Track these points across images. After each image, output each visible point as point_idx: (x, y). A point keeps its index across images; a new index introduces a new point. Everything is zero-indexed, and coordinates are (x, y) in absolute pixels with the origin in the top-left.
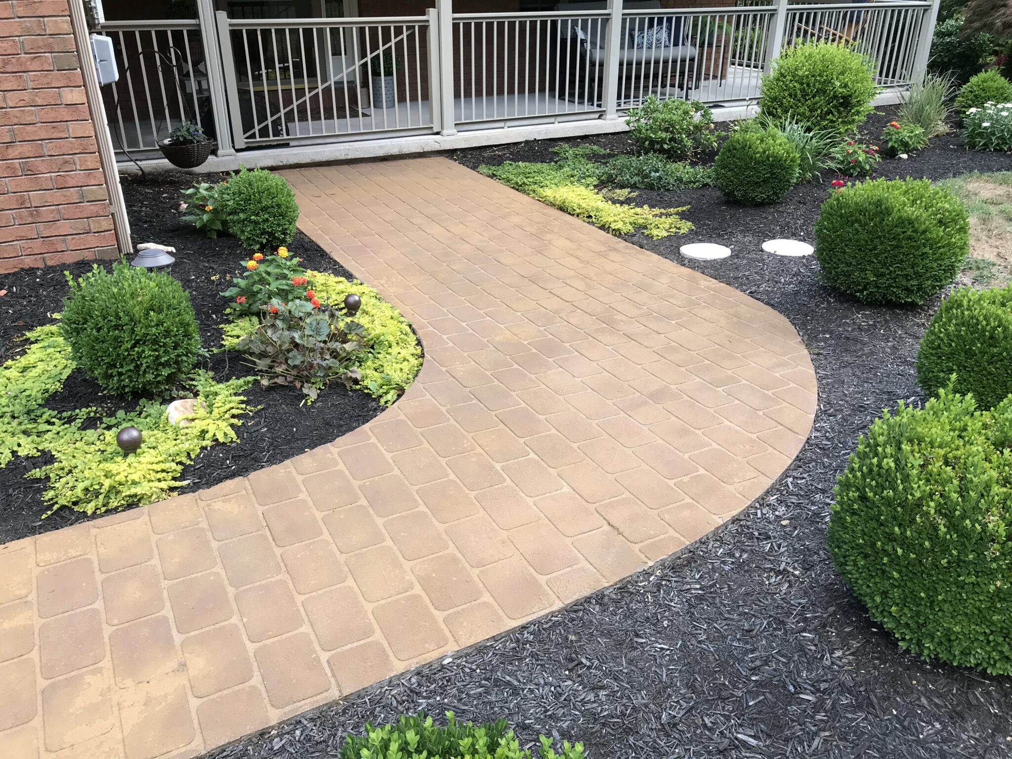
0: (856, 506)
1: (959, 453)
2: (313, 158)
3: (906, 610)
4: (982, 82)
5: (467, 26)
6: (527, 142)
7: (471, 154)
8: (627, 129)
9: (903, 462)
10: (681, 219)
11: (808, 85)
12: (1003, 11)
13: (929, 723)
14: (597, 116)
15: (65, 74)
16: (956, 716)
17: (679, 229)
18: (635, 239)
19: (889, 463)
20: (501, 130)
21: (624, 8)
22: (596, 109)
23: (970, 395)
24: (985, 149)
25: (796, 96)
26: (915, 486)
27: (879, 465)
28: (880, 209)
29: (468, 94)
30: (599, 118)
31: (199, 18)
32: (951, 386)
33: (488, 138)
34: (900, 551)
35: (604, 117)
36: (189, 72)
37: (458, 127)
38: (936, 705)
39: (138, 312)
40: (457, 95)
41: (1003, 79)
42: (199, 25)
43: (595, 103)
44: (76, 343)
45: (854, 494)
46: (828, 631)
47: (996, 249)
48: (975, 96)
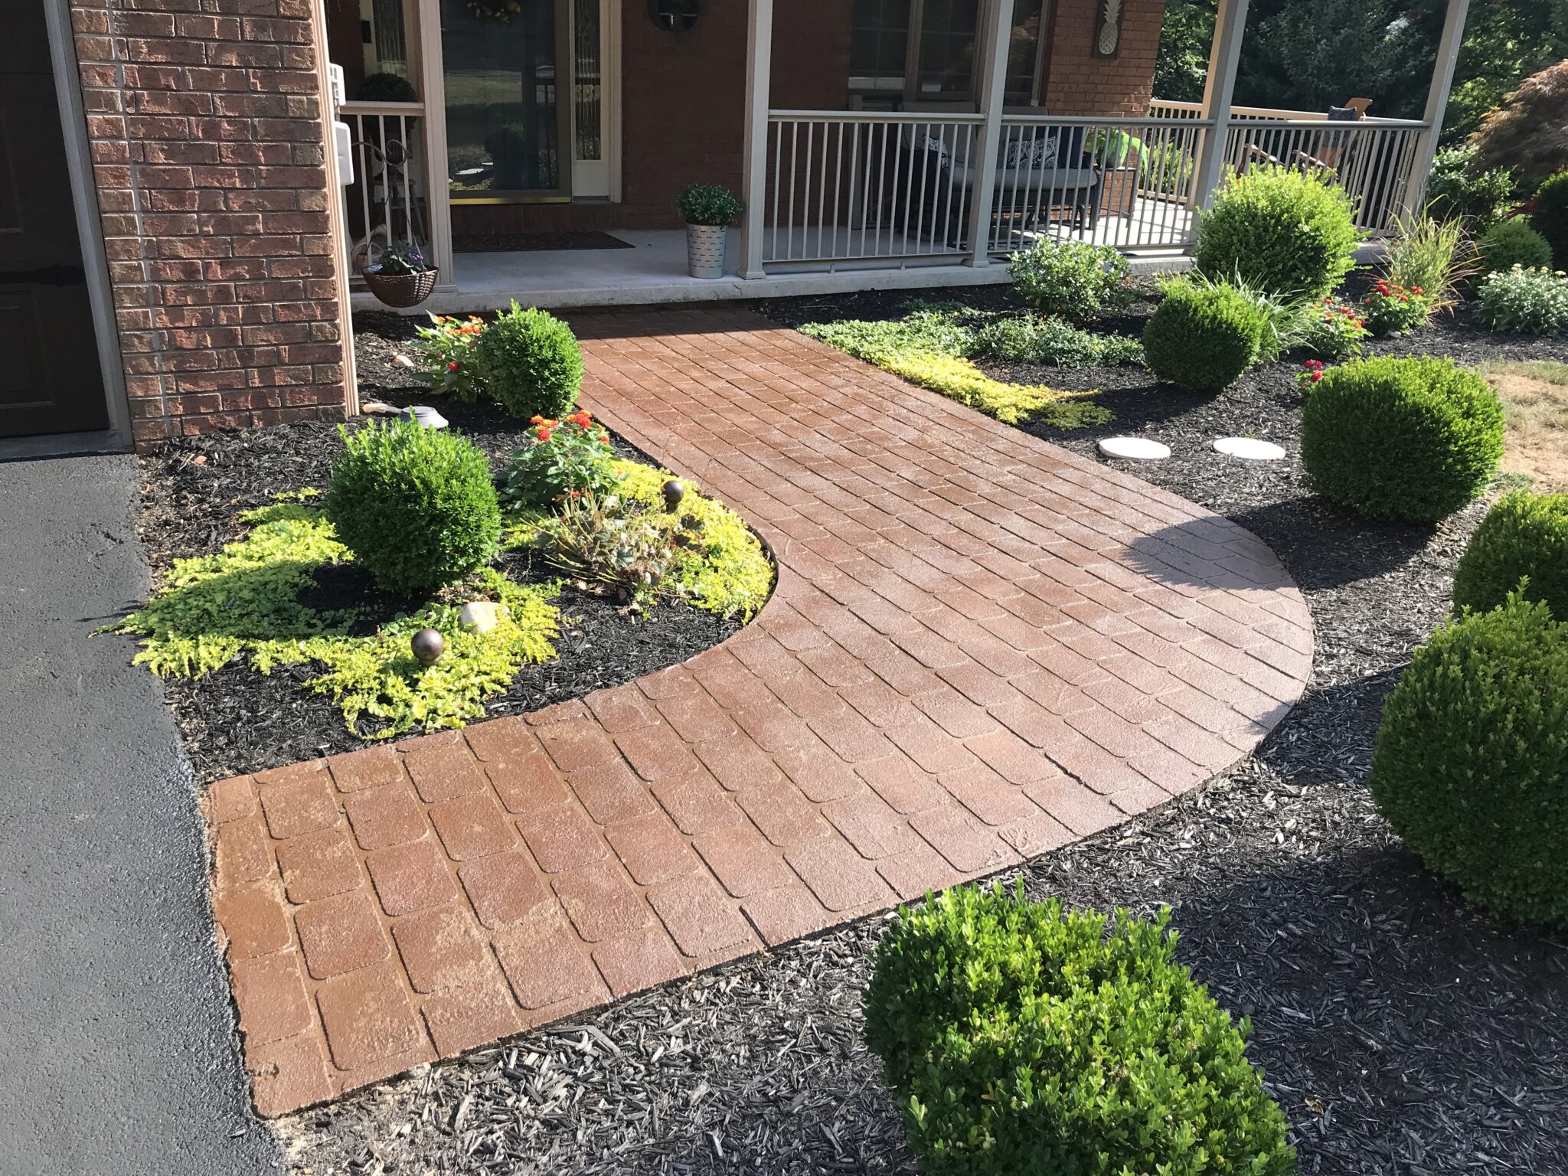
0: (1413, 725)
1: (1537, 663)
2: (564, 301)
3: (1474, 849)
4: (1505, 236)
5: (788, 127)
6: (861, 293)
7: (784, 306)
8: (1010, 280)
9: (1472, 672)
10: (1097, 405)
11: (1266, 230)
12: (1534, 137)
13: (1500, 992)
14: (960, 260)
15: (306, 171)
16: (1534, 988)
17: (1096, 418)
18: (1033, 428)
19: (1455, 670)
20: (826, 274)
21: (1004, 113)
22: (958, 251)
23: (1544, 602)
24: (1510, 330)
25: (1247, 244)
26: (1489, 698)
27: (1445, 675)
28: (1388, 392)
29: (783, 222)
30: (962, 264)
31: (423, 101)
32: (1521, 590)
33: (808, 285)
34: (1470, 773)
35: (968, 263)
36: (381, 175)
37: (768, 266)
38: (1509, 974)
39: (436, 480)
40: (768, 222)
41: (1534, 233)
42: (423, 111)
43: (959, 242)
44: (348, 519)
45: (1410, 711)
46: (1366, 893)
47: (1534, 463)
48: (1494, 255)
